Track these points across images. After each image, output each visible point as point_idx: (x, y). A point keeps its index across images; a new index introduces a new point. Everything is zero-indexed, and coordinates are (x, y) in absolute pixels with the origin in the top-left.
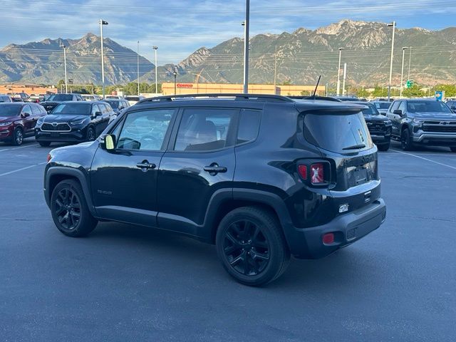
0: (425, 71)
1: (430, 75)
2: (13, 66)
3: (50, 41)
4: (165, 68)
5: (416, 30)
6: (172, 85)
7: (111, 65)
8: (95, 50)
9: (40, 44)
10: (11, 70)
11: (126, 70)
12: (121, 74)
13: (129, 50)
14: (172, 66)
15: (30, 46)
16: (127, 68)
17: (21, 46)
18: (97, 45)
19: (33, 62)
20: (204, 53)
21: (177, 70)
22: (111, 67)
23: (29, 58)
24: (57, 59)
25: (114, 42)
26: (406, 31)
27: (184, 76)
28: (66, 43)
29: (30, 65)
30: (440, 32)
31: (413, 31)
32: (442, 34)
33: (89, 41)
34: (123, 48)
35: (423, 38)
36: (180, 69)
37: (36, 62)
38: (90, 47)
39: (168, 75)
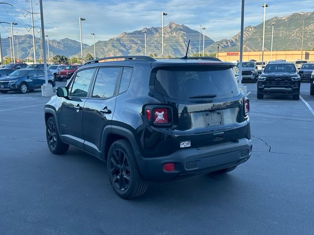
2: (124, 46)
3: (147, 29)
4: (221, 42)
6: (225, 54)
7: (184, 42)
8: (174, 34)
9: (140, 31)
10: (123, 49)
11: (194, 45)
12: (190, 49)
13: (196, 32)
14: (226, 41)
15: (135, 33)
16: (194, 44)
17: (130, 34)
18: (176, 30)
19: (136, 44)
20: (250, 30)
21: (229, 44)
22: (184, 44)
23: (134, 41)
24: (150, 40)
25: (187, 27)
27: (235, 47)
28: (156, 30)
29: (134, 45)
33: (170, 27)
34: (192, 30)
36: (232, 42)
37: (137, 44)
38: (171, 32)
39: (222, 47)
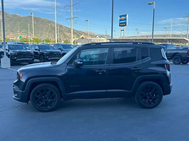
0: (22, 32)
1: (25, 34)
5: (17, 15)
26: (13, 15)
30: (26, 17)
31: (16, 16)
32: (28, 18)
35: (20, 19)
